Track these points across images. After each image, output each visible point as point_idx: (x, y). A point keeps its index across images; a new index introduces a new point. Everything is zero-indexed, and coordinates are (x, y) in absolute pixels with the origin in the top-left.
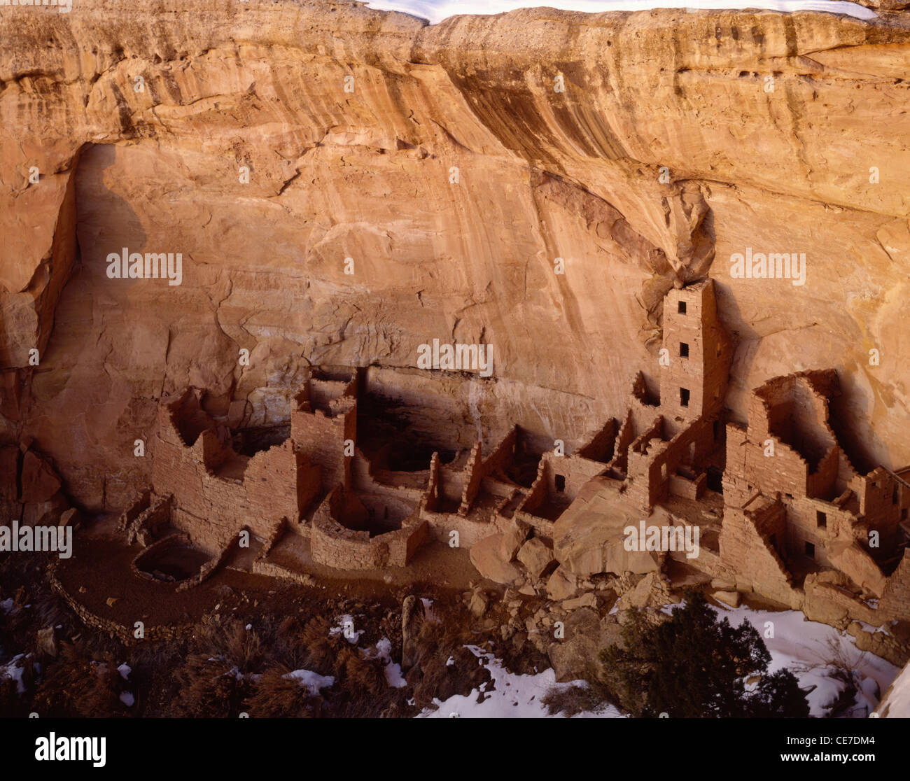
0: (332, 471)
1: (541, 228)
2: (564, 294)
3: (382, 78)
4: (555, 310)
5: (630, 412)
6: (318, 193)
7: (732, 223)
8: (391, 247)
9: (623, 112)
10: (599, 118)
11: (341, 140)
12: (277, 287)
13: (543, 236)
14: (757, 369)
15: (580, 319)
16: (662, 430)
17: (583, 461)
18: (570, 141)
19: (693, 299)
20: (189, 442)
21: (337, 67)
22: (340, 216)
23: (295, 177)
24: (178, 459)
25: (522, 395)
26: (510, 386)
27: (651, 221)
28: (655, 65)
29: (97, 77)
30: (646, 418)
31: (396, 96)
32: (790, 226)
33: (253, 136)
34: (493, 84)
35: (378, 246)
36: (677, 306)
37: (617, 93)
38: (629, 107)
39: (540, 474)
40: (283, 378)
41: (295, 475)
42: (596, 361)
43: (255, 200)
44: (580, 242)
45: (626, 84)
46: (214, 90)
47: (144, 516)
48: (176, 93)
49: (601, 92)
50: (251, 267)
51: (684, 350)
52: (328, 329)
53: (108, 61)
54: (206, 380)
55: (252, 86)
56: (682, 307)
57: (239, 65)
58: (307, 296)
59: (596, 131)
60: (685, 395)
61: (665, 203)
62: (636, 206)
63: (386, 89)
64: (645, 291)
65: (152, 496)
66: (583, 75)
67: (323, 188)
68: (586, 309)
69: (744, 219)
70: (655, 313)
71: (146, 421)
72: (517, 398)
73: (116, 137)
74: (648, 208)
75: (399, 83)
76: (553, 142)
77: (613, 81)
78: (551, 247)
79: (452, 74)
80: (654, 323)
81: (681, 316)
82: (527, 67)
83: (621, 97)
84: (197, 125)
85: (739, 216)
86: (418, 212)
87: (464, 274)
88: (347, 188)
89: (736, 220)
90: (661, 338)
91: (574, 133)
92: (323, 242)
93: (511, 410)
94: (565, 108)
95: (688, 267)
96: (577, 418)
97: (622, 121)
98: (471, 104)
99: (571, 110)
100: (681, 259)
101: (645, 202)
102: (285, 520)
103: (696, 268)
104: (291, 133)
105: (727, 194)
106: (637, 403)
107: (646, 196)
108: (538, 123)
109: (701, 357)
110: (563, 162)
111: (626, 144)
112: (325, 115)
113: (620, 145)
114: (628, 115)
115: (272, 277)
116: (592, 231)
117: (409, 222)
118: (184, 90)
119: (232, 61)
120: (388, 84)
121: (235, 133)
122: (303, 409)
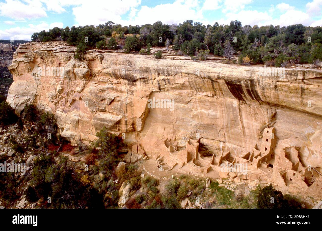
0: (194, 155)
1: (240, 114)
2: (243, 127)
3: (210, 81)
4: (240, 130)
5: (253, 151)
6: (195, 104)
7: (282, 116)
8: (208, 115)
9: (262, 90)
10: (256, 92)
11: (200, 93)
12: (185, 121)
13: (240, 115)
14: (282, 145)
15: (245, 133)
16: (260, 155)
17: (243, 159)
18: (249, 96)
19: (270, 130)
20: (168, 147)
21: (201, 79)
22: (199, 108)
23: (191, 100)
24: (165, 150)
25: (231, 146)
26: (229, 144)
27: (263, 114)
28: (271, 81)
29: (155, 79)
30: (256, 153)
31: (213, 85)
32: (295, 117)
33: (183, 92)
34: (234, 83)
35: (206, 115)
36: (267, 131)
37: (261, 86)
38: (263, 89)
39: (234, 160)
40: (185, 138)
41: (187, 155)
42: (247, 141)
43: (182, 104)
44: (248, 117)
45: (264, 84)
46: (177, 83)
47: (159, 159)
48: (169, 83)
49: (257, 86)
50: (181, 117)
51: (267, 140)
52: (194, 130)
53: (157, 76)
54: (171, 137)
55: (184, 82)
56: (268, 132)
57: (182, 78)
58: (191, 123)
59: (255, 94)
60: (266, 149)
61: (267, 110)
62: (260, 111)
63: (211, 84)
64: (260, 128)
65: (160, 156)
66: (254, 82)
67: (196, 103)
68: (247, 131)
69: (284, 115)
70: (261, 132)
71: (160, 143)
72: (230, 147)
73: (158, 91)
74: (263, 111)
75: (214, 83)
76: (245, 96)
77: (261, 84)
78: (241, 118)
79: (225, 81)
80: (261, 134)
81: (267, 133)
82: (242, 80)
83: (262, 87)
84: (172, 89)
85: (283, 114)
86: (215, 109)
87: (222, 122)
88: (201, 103)
89: (282, 115)
90: (262, 137)
91: (250, 95)
92: (195, 114)
93: (228, 149)
94: (249, 89)
95: (270, 124)
96: (242, 152)
97: (261, 92)
98: (228, 88)
99: (250, 90)
100: (269, 122)
101: (263, 110)
102: (184, 163)
103: (272, 124)
104: (191, 92)
105: (281, 109)
106: (255, 149)
107: (263, 109)
108: (242, 92)
109: (270, 142)
110: (246, 101)
111: (261, 97)
112: (198, 89)
113: (260, 98)
114: (263, 91)
115: (184, 119)
116: (250, 115)
117: (212, 111)
118: (171, 82)
119: (181, 77)
120: (212, 83)
121: (180, 91)
122: (189, 144)
